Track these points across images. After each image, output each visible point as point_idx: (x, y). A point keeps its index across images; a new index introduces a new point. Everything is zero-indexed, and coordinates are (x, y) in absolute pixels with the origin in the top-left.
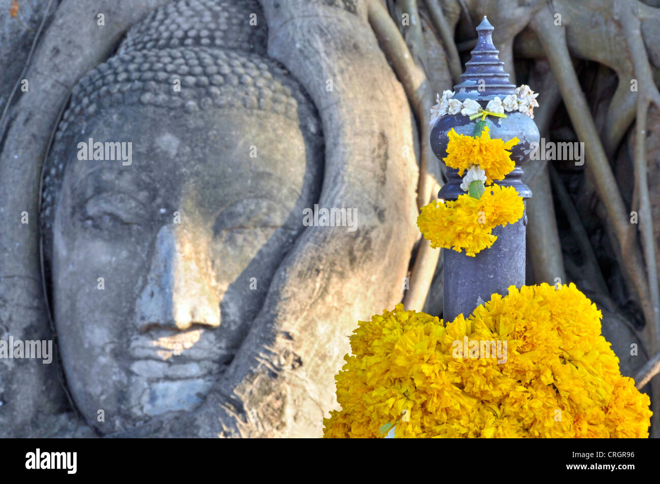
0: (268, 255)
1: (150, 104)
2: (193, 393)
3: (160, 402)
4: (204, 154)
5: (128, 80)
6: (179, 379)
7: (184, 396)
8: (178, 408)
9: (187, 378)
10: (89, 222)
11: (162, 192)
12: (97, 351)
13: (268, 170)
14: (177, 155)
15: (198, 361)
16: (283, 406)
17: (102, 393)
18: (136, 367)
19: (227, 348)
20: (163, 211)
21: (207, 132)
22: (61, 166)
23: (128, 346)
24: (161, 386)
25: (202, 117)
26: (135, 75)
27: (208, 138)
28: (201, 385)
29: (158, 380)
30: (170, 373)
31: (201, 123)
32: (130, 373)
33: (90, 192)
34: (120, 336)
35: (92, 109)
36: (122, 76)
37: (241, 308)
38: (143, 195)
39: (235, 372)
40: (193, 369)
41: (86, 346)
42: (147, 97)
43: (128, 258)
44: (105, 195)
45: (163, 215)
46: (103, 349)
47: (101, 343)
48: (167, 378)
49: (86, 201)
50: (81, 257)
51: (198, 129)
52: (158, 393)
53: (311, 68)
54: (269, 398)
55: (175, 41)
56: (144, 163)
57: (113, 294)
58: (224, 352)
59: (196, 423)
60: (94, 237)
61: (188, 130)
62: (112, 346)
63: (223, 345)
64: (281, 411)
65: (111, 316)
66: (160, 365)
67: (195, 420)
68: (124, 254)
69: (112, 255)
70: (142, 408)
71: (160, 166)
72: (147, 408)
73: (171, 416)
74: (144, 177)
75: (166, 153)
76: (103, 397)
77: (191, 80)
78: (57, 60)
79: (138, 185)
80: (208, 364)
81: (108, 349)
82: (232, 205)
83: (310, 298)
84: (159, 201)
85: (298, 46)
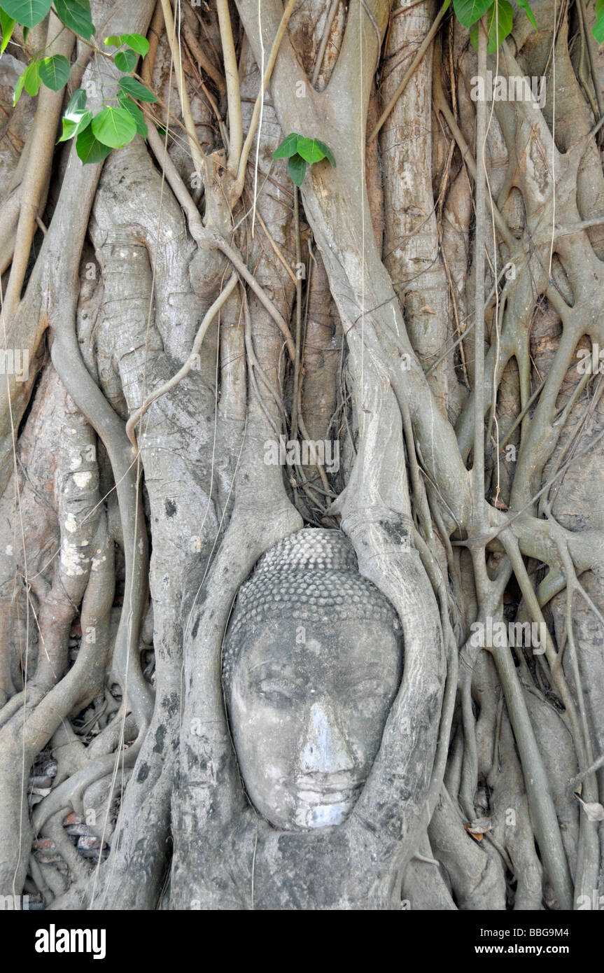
0: (377, 714)
1: (299, 618)
2: (339, 813)
3: (319, 820)
4: (337, 653)
5: (281, 600)
6: (331, 803)
7: (334, 815)
8: (332, 824)
9: (335, 803)
10: (263, 694)
11: (312, 679)
12: (274, 781)
13: (376, 661)
14: (320, 654)
15: (341, 791)
16: (401, 824)
17: (277, 808)
18: (301, 795)
19: (358, 780)
20: (313, 691)
21: (338, 638)
22: (237, 649)
23: (295, 781)
24: (318, 809)
25: (333, 627)
26: (286, 598)
27: (338, 642)
28: (344, 807)
29: (316, 805)
30: (324, 800)
31: (333, 631)
32: (297, 798)
33: (263, 676)
34: (289, 774)
35: (259, 618)
36: (277, 598)
37: (365, 753)
38: (299, 681)
39: (369, 802)
40: (339, 796)
41: (266, 777)
42: (296, 614)
43: (292, 721)
44: (274, 679)
45: (313, 694)
46: (278, 781)
47: (276, 777)
48: (322, 803)
49: (261, 681)
50: (258, 716)
51: (331, 636)
52: (318, 813)
53: (395, 589)
54: (393, 820)
55: (302, 566)
56: (299, 660)
57: (284, 746)
58: (356, 783)
59: (346, 837)
60: (267, 705)
61: (325, 637)
62: (284, 779)
63: (355, 778)
64: (400, 828)
65: (283, 760)
66: (318, 795)
67: (345, 834)
68: (288, 718)
69: (280, 719)
70: (307, 823)
71: (310, 662)
72: (311, 823)
73: (328, 830)
74: (299, 668)
75: (313, 653)
76: (278, 810)
77: (322, 601)
78: (227, 576)
79: (296, 674)
80: (347, 792)
81: (281, 781)
82: (355, 685)
83: (411, 748)
84: (310, 684)
85: (384, 573)
